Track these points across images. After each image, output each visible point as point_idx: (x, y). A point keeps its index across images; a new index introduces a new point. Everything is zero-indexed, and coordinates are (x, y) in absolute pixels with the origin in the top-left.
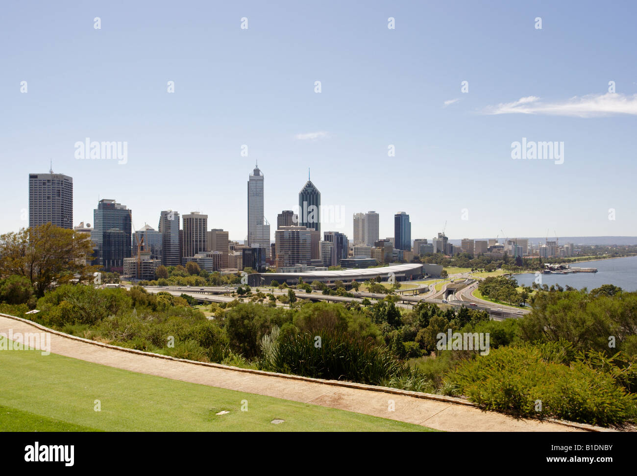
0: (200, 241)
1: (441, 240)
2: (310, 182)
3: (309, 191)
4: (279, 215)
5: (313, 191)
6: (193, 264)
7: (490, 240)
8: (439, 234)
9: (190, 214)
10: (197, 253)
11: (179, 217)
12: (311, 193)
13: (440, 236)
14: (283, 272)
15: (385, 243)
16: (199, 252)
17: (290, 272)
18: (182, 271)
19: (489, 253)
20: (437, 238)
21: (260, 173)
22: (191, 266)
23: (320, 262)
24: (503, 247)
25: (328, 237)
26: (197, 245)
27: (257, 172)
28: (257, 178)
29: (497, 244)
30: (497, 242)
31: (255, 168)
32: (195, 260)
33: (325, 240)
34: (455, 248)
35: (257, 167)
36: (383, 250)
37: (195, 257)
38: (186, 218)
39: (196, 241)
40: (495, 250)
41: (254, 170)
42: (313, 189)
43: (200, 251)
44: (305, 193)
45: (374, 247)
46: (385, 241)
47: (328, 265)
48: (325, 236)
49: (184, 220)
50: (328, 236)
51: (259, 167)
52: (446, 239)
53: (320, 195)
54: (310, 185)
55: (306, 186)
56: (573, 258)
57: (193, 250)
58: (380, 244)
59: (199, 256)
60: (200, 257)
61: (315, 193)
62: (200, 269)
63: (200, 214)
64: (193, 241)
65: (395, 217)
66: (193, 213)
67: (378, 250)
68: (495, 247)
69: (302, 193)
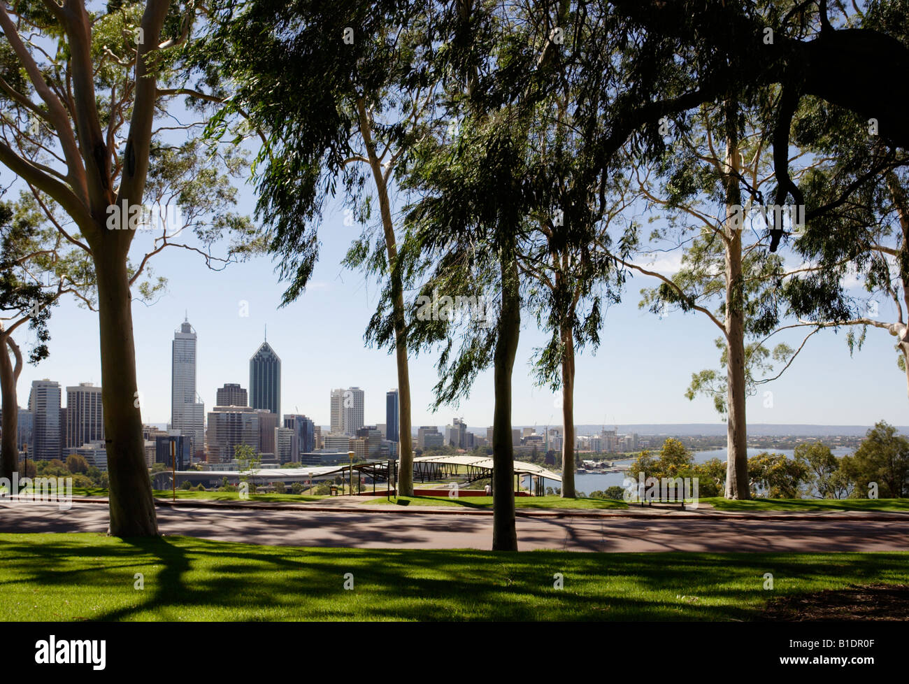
0: (93, 425)
1: (457, 427)
2: (266, 344)
3: (265, 357)
4: (219, 390)
5: (270, 356)
6: (78, 458)
7: (525, 429)
8: (455, 419)
9: (78, 385)
10: (87, 442)
11: (60, 390)
12: (268, 360)
13: (456, 422)
14: (213, 470)
15: (370, 431)
16: (90, 441)
17: (222, 470)
18: (59, 468)
19: (522, 446)
20: (452, 424)
21: (192, 329)
22: (74, 460)
23: (273, 457)
24: (541, 438)
25: (289, 422)
26: (87, 431)
27: (186, 327)
28: (186, 336)
29: (533, 434)
30: (534, 431)
31: (183, 321)
32: (82, 453)
33: (286, 426)
34: (477, 439)
35: (186, 320)
36: (367, 442)
37: (82, 448)
38: (71, 391)
39: (87, 425)
40: (529, 442)
41: (183, 325)
42: (269, 354)
43: (93, 438)
44: (258, 359)
45: (354, 437)
46: (370, 428)
47: (284, 461)
48: (285, 421)
49: (69, 394)
50: (289, 420)
51: (190, 322)
52: (463, 426)
53: (280, 364)
54: (266, 348)
55: (261, 350)
56: (627, 454)
57: (82, 437)
58: (364, 432)
59: (88, 447)
60: (90, 448)
61: (273, 360)
62: (88, 465)
63: (94, 386)
64: (82, 425)
65: (388, 397)
66: (82, 385)
67: (361, 441)
68: (530, 438)
69: (254, 359)
